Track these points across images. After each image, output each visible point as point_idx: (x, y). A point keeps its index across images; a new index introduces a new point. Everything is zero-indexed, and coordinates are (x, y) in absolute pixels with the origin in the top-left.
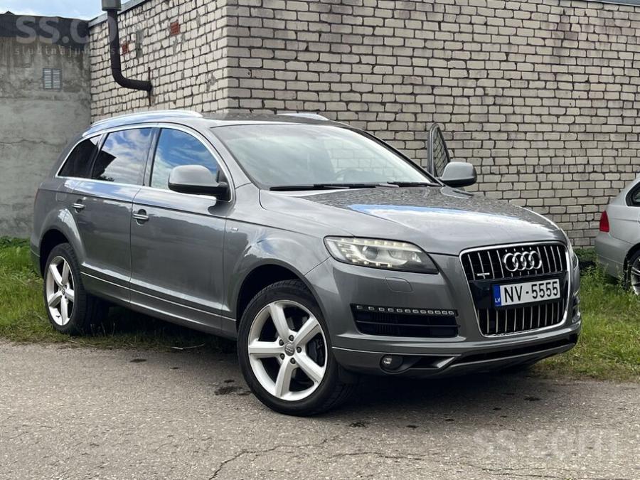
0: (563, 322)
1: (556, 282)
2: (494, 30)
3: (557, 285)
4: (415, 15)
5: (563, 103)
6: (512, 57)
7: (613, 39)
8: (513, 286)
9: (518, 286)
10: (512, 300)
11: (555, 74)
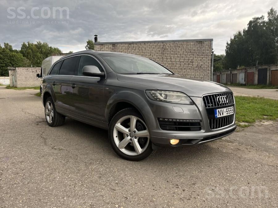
0: (233, 123)
1: (232, 108)
2: (147, 50)
3: (233, 109)
4: (129, 49)
5: (164, 63)
6: (151, 55)
7: (177, 49)
8: (221, 109)
9: (222, 109)
10: (221, 115)
11: (162, 57)
